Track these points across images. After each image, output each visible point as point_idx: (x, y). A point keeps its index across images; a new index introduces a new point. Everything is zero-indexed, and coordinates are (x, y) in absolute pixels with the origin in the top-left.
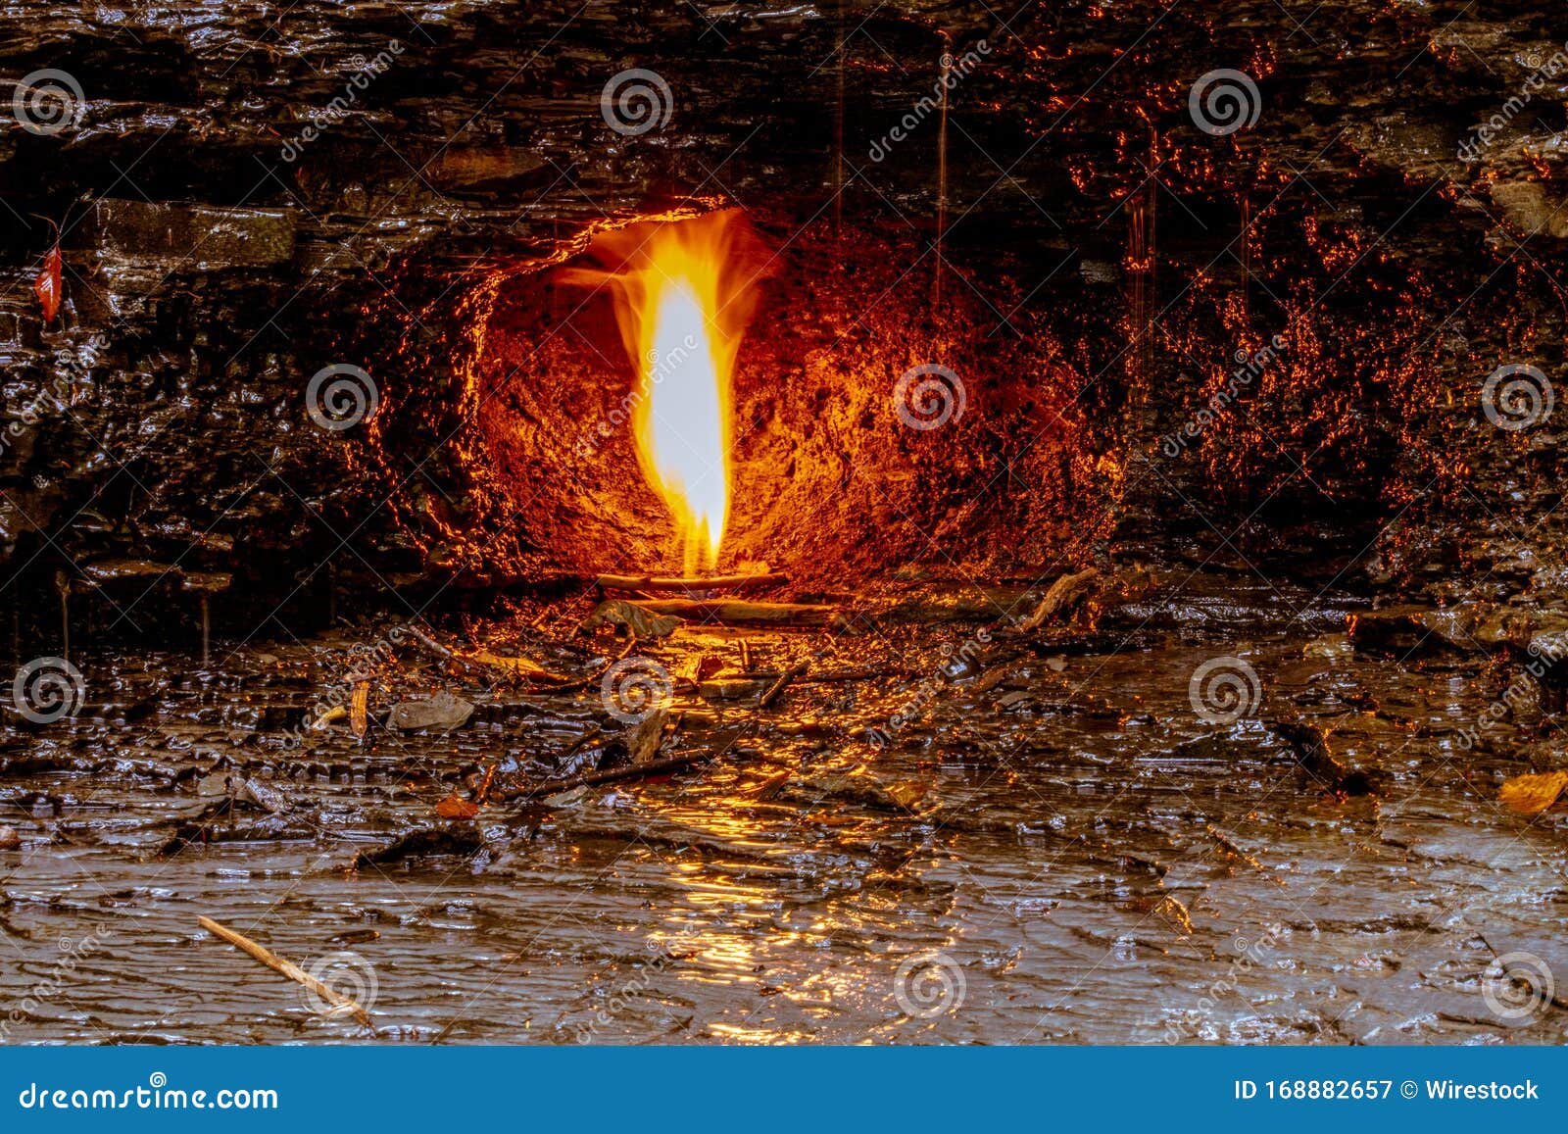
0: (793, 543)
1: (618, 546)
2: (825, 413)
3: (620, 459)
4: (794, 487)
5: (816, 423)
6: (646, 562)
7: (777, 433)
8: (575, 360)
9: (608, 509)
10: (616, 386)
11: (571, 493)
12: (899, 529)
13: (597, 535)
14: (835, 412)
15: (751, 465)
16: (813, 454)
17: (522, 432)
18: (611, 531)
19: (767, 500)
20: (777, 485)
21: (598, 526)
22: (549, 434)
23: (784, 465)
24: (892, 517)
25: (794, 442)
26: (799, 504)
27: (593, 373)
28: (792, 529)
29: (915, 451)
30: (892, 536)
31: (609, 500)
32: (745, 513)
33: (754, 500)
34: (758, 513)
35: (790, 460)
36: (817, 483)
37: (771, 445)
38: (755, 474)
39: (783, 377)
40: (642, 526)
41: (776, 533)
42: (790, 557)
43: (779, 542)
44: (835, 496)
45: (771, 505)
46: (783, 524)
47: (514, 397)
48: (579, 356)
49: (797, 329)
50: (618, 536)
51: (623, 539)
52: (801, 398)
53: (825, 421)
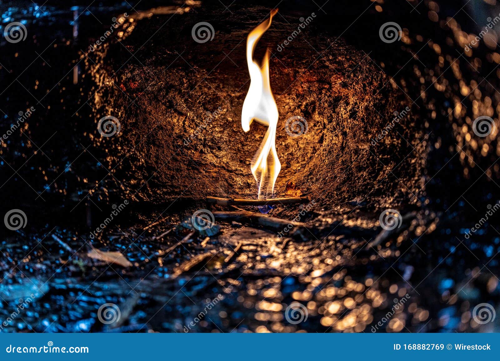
0: (317, 180)
1: (226, 180)
2: (337, 110)
3: (236, 132)
4: (322, 148)
5: (333, 114)
6: (241, 188)
7: (317, 120)
8: (212, 81)
9: (225, 160)
10: (238, 94)
11: (202, 152)
12: (362, 175)
13: (214, 174)
14: (342, 109)
15: (305, 136)
16: (332, 132)
17: (175, 120)
18: (223, 172)
19: (309, 155)
20: (314, 147)
21: (216, 169)
22: (193, 121)
23: (318, 137)
24: (360, 169)
25: (324, 124)
26: (323, 158)
27: (223, 88)
28: (318, 172)
29: (370, 133)
30: (359, 178)
31: (226, 155)
32: (298, 162)
33: (303, 155)
34: (304, 162)
35: (321, 134)
36: (332, 148)
37: (315, 126)
38: (305, 141)
39: (320, 90)
40: (242, 169)
41: (311, 174)
42: (314, 187)
43: (312, 178)
44: (338, 155)
45: (311, 158)
46: (314, 169)
47: (170, 102)
48: (215, 79)
49: (327, 63)
50: (227, 174)
51: (230, 177)
52: (326, 101)
53: (338, 114)
